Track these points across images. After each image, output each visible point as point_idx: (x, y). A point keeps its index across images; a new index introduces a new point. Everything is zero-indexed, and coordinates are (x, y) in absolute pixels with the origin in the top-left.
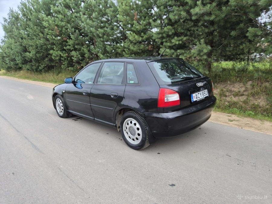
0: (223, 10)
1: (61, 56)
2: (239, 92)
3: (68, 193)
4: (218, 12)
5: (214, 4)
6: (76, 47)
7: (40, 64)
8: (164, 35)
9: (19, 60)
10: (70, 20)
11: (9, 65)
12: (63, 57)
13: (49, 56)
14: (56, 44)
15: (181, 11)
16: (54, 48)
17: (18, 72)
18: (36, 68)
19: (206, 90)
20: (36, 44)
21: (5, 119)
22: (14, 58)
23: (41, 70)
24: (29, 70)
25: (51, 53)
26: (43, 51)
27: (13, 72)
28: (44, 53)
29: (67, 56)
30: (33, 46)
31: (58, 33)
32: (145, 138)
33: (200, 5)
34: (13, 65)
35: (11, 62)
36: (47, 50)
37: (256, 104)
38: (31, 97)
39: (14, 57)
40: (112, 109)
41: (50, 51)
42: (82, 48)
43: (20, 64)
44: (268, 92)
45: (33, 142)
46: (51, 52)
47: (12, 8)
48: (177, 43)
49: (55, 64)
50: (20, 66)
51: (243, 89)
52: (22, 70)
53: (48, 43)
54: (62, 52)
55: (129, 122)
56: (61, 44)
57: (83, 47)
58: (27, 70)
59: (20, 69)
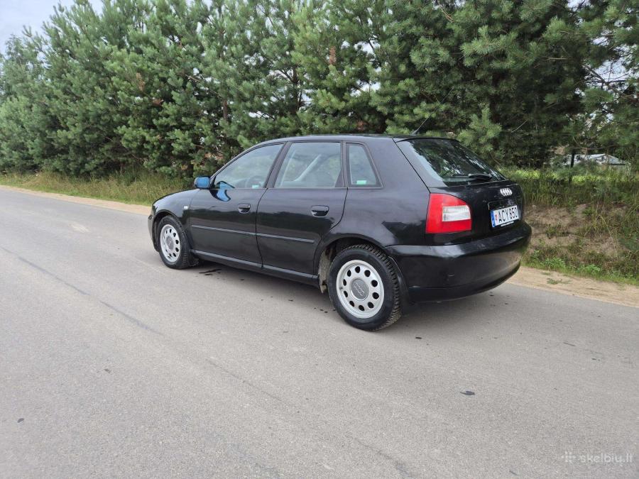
0: (531, 48)
1: (144, 140)
2: (559, 226)
3: (248, 405)
4: (519, 53)
5: (513, 35)
6: (183, 119)
7: (88, 159)
8: (398, 98)
9: (34, 147)
10: (172, 61)
11: (9, 160)
12: (148, 142)
13: (114, 140)
14: (133, 113)
15: (437, 48)
16: (129, 122)
17: (29, 176)
18: (76, 166)
19: (516, 206)
20: (84, 111)
21: (40, 269)
22: (23, 143)
23: (88, 173)
24: (57, 170)
25: (120, 132)
26: (101, 128)
27: (16, 177)
28: (102, 132)
29: (159, 140)
30: (76, 115)
31: (141, 88)
32: (393, 303)
33: (483, 34)
34: (17, 159)
35: (13, 152)
36: (111, 125)
37: (598, 252)
38: (80, 228)
39: (23, 141)
40: (312, 241)
41: (119, 128)
42: (197, 124)
43: (35, 158)
44: (622, 229)
45: (127, 313)
46: (121, 130)
47: (30, 28)
48: (427, 116)
49: (125, 159)
50: (36, 161)
51: (567, 221)
52: (39, 171)
53: (114, 110)
54: (148, 132)
55: (353, 270)
56: (147, 112)
57: (201, 122)
58: (54, 171)
59: (35, 168)
